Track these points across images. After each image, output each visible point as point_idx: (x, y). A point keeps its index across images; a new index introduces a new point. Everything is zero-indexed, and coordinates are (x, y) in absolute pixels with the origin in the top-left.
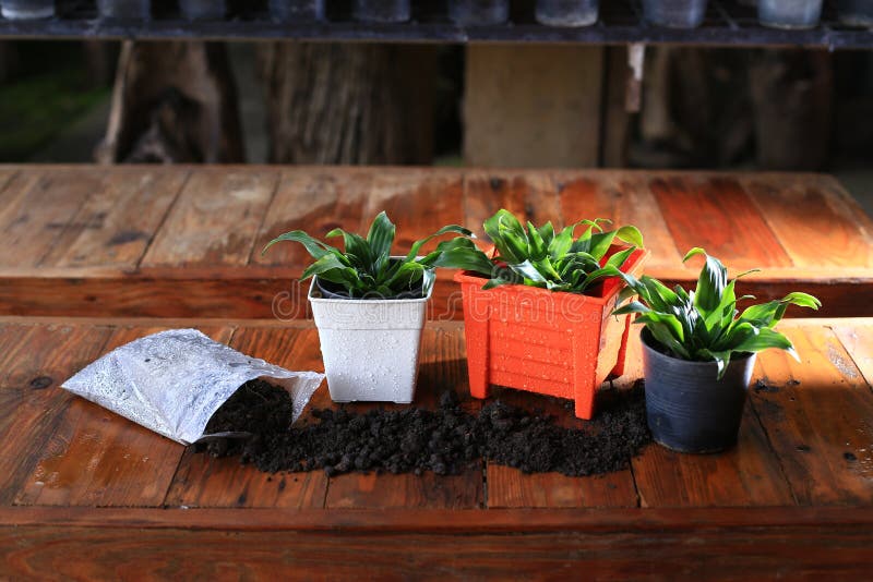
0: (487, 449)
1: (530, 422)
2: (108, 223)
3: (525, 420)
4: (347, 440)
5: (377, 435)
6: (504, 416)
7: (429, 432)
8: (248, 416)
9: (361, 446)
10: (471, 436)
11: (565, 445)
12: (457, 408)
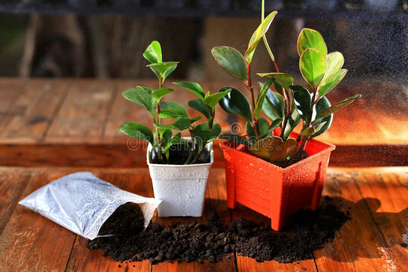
0: (236, 246)
1: (258, 231)
2: (28, 113)
3: (255, 229)
4: (161, 242)
5: (177, 239)
6: (244, 227)
7: (205, 237)
8: (121, 225)
9: (169, 246)
10: (227, 239)
11: (277, 244)
12: (218, 222)
